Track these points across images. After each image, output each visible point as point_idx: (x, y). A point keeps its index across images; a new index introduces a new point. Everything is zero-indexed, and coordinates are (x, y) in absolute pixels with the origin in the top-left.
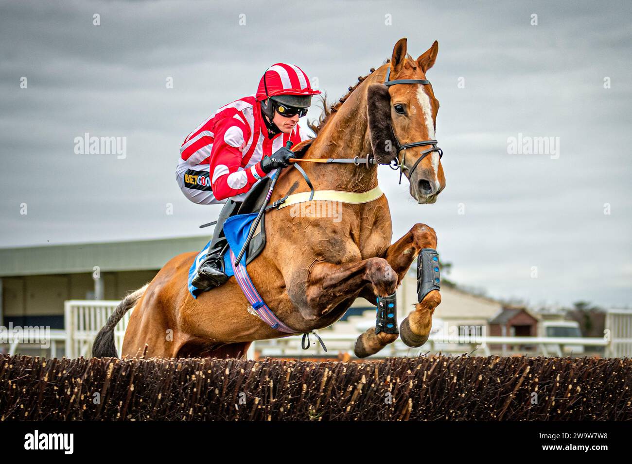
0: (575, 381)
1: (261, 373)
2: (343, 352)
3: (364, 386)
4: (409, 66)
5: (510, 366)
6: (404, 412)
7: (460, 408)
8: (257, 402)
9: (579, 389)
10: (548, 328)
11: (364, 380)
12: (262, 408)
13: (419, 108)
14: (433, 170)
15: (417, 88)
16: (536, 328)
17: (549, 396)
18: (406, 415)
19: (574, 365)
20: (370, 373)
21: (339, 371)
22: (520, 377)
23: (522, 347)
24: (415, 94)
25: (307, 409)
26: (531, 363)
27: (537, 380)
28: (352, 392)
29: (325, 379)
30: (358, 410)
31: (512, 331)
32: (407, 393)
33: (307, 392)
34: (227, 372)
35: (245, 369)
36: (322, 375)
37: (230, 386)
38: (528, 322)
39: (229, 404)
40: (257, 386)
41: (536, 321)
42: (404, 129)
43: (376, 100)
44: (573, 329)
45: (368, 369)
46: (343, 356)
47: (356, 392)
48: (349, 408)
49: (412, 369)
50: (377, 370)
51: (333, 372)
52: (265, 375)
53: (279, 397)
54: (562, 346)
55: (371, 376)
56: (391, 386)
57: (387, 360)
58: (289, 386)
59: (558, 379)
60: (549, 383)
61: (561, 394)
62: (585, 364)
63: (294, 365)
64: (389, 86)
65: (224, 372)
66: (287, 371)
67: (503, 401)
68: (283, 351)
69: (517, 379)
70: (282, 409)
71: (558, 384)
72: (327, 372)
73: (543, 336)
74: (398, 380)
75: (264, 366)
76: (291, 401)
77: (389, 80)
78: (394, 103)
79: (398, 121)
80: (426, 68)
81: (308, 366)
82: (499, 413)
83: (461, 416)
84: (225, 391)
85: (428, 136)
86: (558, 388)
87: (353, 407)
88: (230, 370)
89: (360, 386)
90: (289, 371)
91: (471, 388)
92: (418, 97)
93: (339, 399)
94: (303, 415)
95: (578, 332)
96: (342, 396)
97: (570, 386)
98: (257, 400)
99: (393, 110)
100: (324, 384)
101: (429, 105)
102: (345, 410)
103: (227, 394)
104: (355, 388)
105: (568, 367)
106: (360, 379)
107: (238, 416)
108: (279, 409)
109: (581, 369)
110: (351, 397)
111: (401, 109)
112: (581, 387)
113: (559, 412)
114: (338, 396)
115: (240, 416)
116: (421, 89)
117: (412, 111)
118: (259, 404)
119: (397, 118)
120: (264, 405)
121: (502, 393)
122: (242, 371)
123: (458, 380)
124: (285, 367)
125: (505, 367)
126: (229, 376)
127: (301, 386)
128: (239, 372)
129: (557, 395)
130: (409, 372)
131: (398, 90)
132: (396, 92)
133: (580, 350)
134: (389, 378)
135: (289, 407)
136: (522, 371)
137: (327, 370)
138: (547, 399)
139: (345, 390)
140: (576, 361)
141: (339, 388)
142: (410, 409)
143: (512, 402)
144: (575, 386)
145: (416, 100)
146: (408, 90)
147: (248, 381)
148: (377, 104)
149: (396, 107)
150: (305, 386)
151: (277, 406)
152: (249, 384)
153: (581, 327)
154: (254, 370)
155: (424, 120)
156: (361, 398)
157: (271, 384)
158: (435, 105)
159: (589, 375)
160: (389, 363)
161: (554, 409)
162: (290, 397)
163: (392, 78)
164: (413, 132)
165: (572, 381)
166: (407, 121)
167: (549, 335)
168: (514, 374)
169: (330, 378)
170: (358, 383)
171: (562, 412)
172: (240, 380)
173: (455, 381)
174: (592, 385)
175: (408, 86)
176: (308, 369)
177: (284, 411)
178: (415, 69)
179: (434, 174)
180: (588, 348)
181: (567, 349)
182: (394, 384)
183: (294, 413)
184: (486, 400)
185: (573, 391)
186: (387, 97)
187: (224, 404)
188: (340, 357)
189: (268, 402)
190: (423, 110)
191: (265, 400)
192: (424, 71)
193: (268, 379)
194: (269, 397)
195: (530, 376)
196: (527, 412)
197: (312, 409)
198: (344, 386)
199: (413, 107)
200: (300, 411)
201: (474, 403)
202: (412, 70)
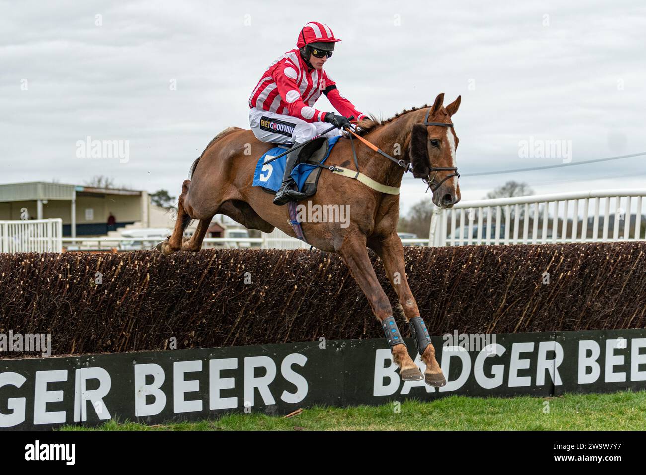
0: (242, 262)
1: (63, 260)
2: (113, 248)
3: (122, 267)
4: (442, 113)
5: (204, 255)
6: (145, 281)
7: (177, 279)
8: (60, 277)
9: (244, 267)
10: (230, 233)
11: (122, 264)
12: (63, 281)
13: (447, 144)
14: (454, 188)
15: (447, 129)
16: (223, 233)
17: (227, 271)
18: (145, 283)
19: (241, 253)
20: (126, 259)
21: (107, 258)
22: (210, 260)
23: (216, 244)
24: (445, 133)
25: (89, 280)
26: (217, 252)
27: (220, 262)
28: (115, 271)
29: (99, 263)
30: (119, 281)
31: (210, 235)
32: (146, 270)
33: (89, 271)
34: (43, 260)
35: (53, 258)
36: (97, 261)
37: (44, 268)
38: (218, 229)
39: (44, 278)
40: (60, 268)
41: (223, 229)
42: (435, 156)
43: (418, 135)
44: (244, 233)
45: (124, 257)
46: (113, 250)
47: (117, 270)
48: (113, 280)
49: (149, 257)
50: (129, 258)
51: (104, 259)
52: (64, 261)
53: (73, 274)
54: (237, 243)
55: (126, 261)
56: (137, 267)
57: (135, 251)
58: (78, 267)
59: (232, 261)
60: (227, 264)
61: (234, 270)
62: (247, 253)
63: (81, 255)
64: (427, 125)
65: (41, 260)
66: (77, 259)
67: (201, 274)
68: (79, 248)
69: (209, 262)
70: (75, 281)
71: (232, 264)
72: (100, 259)
73: (227, 238)
74: (141, 263)
75: (64, 256)
76: (79, 276)
77: (427, 121)
78: (431, 138)
79: (432, 151)
80: (451, 113)
81: (89, 256)
82: (199, 281)
83: (177, 283)
84: (42, 270)
85: (452, 164)
86: (232, 267)
87: (116, 279)
88: (44, 259)
89: (119, 267)
90: (79, 259)
91: (183, 267)
92: (447, 135)
93: (108, 274)
94: (87, 284)
95: (247, 235)
96: (109, 273)
97: (239, 266)
98: (60, 276)
99: (429, 143)
100: (98, 266)
101: (454, 141)
102: (111, 281)
103: (43, 272)
104: (117, 268)
105: (238, 254)
106: (119, 263)
107: (49, 285)
108: (73, 281)
109: (244, 255)
110: (114, 273)
111: (436, 143)
112: (245, 266)
113: (233, 280)
114: (107, 273)
115: (51, 285)
116: (449, 130)
117: (443, 145)
118: (61, 278)
119: (431, 149)
120: (64, 278)
121: (200, 270)
122: (52, 259)
123: (175, 263)
124: (76, 257)
125: (202, 255)
126: (44, 262)
127: (85, 267)
128: (49, 260)
129: (231, 271)
130: (147, 258)
131: (435, 129)
132: (432, 131)
133: (248, 245)
134: (136, 262)
135: (79, 280)
136: (212, 257)
137: (100, 258)
138: (226, 273)
139: (111, 269)
140: (242, 251)
141: (107, 268)
142: (148, 279)
143: (206, 275)
144: (241, 265)
145: (446, 138)
146: (440, 130)
147: (55, 265)
148: (419, 138)
149: (431, 141)
150: (88, 267)
151: (72, 279)
152: (56, 266)
153: (249, 233)
154: (58, 258)
155: (450, 152)
156: (120, 274)
157: (68, 267)
158: (457, 141)
159: (249, 259)
160: (136, 253)
161: (230, 279)
162: (79, 274)
163: (430, 120)
164: (442, 160)
165: (240, 262)
166: (438, 152)
167: (231, 237)
168: (207, 258)
169: (102, 263)
170: (118, 265)
171: (234, 281)
172: (50, 265)
173: (174, 264)
174: (251, 265)
175: (441, 128)
176: (89, 258)
177: (76, 282)
178: (446, 115)
179: (454, 190)
180: (253, 244)
181: (241, 245)
182: (139, 266)
183: (82, 283)
184: (191, 274)
185: (241, 268)
186: (426, 133)
187: (41, 279)
188: (112, 251)
189: (67, 277)
190: (450, 145)
191: (65, 276)
192: (450, 116)
193: (66, 264)
194: (67, 274)
195: (216, 260)
196: (214, 281)
197: (92, 281)
198: (111, 267)
199: (444, 142)
200: (85, 282)
201: (184, 276)
202: (444, 116)
